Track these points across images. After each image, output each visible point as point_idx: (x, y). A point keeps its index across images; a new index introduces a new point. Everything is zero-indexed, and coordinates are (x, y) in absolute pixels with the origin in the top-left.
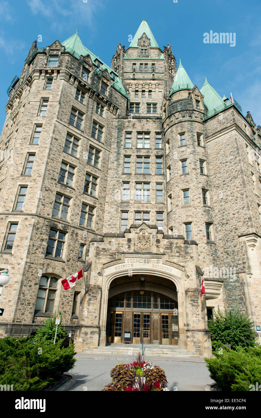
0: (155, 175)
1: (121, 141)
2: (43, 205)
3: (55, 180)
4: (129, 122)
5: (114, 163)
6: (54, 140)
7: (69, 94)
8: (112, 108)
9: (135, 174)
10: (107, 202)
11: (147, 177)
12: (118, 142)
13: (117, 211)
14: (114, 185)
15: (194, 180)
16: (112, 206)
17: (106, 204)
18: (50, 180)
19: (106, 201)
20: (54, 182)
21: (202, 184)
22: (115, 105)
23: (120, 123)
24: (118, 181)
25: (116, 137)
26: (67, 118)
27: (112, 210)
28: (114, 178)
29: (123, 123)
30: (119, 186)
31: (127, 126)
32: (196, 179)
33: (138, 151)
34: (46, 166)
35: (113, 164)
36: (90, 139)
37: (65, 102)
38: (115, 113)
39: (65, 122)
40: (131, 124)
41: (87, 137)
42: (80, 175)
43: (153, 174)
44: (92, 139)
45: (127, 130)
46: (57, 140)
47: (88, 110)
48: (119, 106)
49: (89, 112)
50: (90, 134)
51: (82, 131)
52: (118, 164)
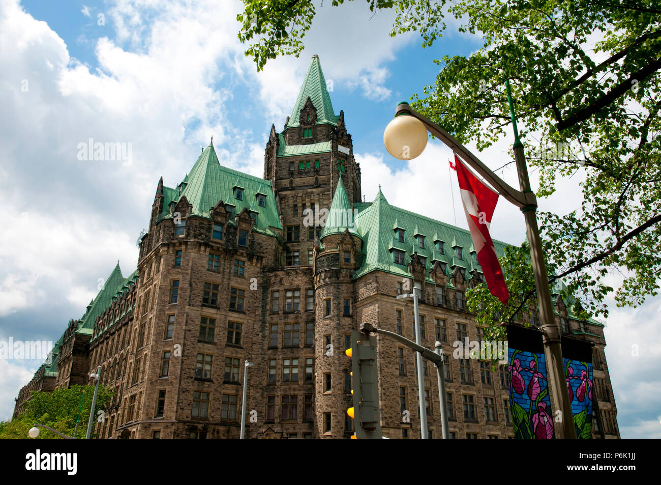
0: (305, 347)
1: (267, 304)
2: (181, 408)
3: (192, 378)
4: (276, 276)
5: (258, 335)
6: (187, 332)
7: (200, 268)
8: (255, 261)
9: (282, 348)
10: (252, 386)
11: (295, 350)
12: (263, 307)
13: (262, 395)
14: (259, 364)
15: (336, 361)
16: (258, 391)
17: (251, 388)
18: (186, 380)
20: (190, 380)
22: (259, 254)
23: (265, 279)
24: (263, 359)
25: (261, 299)
26: (200, 300)
27: (257, 395)
28: (259, 355)
29: (269, 278)
30: (264, 365)
31: (274, 283)
32: (338, 360)
33: (285, 318)
34: (182, 365)
36: (228, 314)
37: (196, 280)
38: (259, 265)
39: (197, 306)
40: (278, 279)
41: (224, 313)
42: (218, 363)
43: (301, 347)
44: (231, 314)
45: (273, 289)
46: (190, 331)
47: (223, 278)
48: (263, 253)
49: (225, 280)
50: (228, 309)
51: (218, 308)
52: (264, 337)
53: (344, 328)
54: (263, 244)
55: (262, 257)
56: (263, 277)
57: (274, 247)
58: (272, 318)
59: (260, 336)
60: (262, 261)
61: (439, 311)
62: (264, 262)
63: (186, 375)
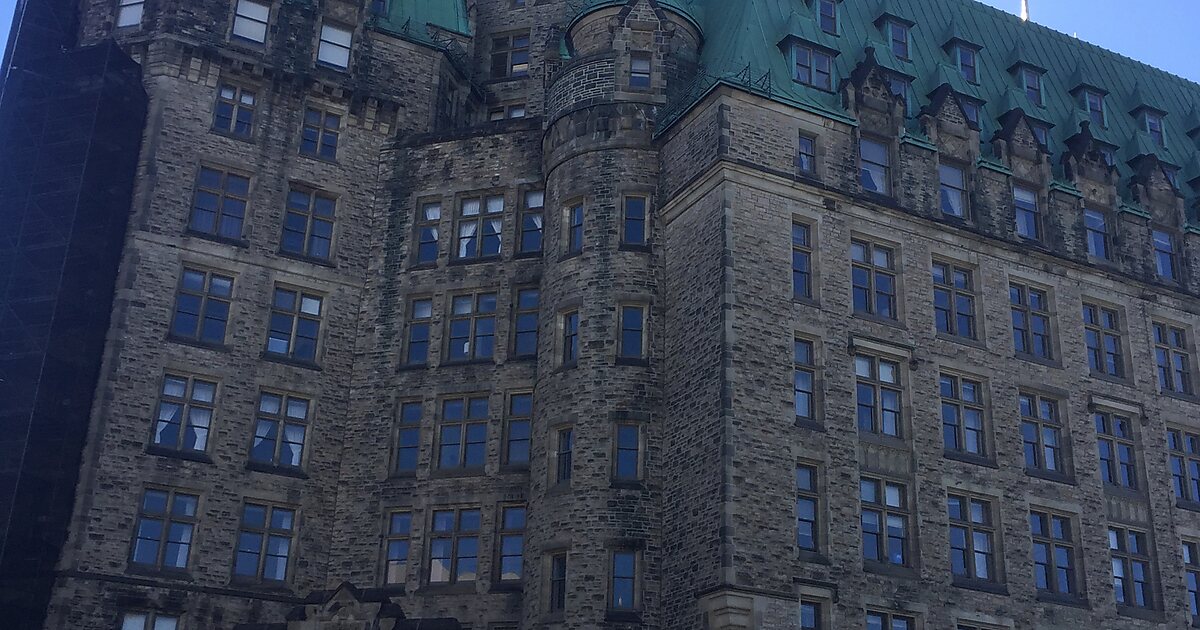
0: (508, 361)
1: (402, 239)
2: (93, 537)
3: (138, 445)
4: (433, 156)
5: (372, 330)
6: (132, 309)
8: (371, 113)
9: (441, 368)
10: (344, 483)
12: (389, 248)
13: (371, 511)
14: (370, 416)
15: (591, 388)
16: (360, 496)
17: (340, 488)
18: (117, 452)
19: (343, 478)
20: (132, 453)
21: (617, 400)
22: (384, 95)
23: (401, 168)
24: (382, 399)
25: (385, 227)
26: (179, 215)
27: (358, 510)
28: (372, 390)
29: (413, 164)
30: (383, 419)
31: (426, 177)
32: (598, 383)
33: (454, 275)
35: (368, 334)
36: (275, 264)
37: (171, 157)
38: (384, 129)
39: (171, 234)
40: (440, 165)
41: (261, 260)
42: (234, 407)
43: (499, 362)
44: (282, 263)
45: (423, 194)
46: (143, 305)
47: (264, 157)
48: (401, 94)
49: (269, 164)
50: (275, 248)
51: (241, 245)
52: (388, 335)
53: (622, 285)
54: (400, 68)
55: (396, 107)
56: (395, 163)
57: (436, 80)
58: (413, 278)
59: (377, 334)
60: (395, 118)
61: (949, 238)
62: (400, 119)
63: (119, 438)
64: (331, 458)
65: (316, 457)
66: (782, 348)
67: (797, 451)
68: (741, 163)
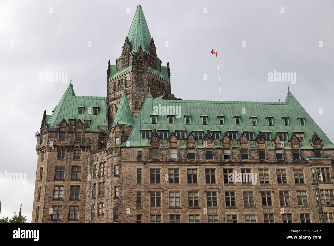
1: (92, 173)
3: (49, 220)
6: (46, 196)
7: (53, 160)
9: (98, 198)
11: (103, 198)
15: (110, 203)
19: (85, 220)
21: (114, 206)
22: (88, 145)
24: (90, 204)
25: (89, 171)
26: (53, 177)
29: (93, 158)
31: (95, 160)
32: (111, 203)
33: (99, 180)
34: (43, 214)
36: (70, 182)
37: (50, 167)
38: (89, 151)
39: (51, 181)
40: (97, 157)
41: (68, 182)
42: (65, 210)
44: (72, 182)
45: (94, 164)
46: (48, 195)
47: (67, 162)
48: (91, 144)
49: (68, 163)
50: (70, 179)
51: (64, 180)
52: (90, 192)
53: (114, 184)
54: (91, 138)
55: (90, 146)
56: (91, 158)
57: (98, 139)
58: (93, 181)
59: (89, 192)
60: (90, 148)
62: (91, 148)
63: (46, 219)
64: (83, 216)
65: (80, 217)
66: (134, 195)
67: (136, 213)
68: (125, 161)
